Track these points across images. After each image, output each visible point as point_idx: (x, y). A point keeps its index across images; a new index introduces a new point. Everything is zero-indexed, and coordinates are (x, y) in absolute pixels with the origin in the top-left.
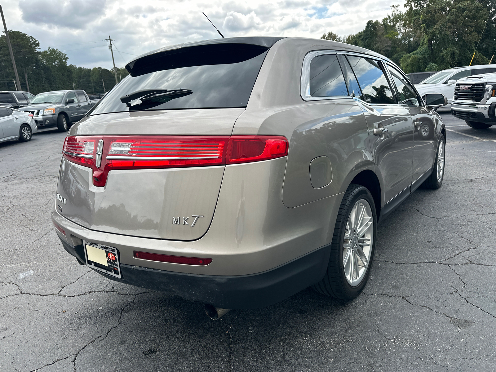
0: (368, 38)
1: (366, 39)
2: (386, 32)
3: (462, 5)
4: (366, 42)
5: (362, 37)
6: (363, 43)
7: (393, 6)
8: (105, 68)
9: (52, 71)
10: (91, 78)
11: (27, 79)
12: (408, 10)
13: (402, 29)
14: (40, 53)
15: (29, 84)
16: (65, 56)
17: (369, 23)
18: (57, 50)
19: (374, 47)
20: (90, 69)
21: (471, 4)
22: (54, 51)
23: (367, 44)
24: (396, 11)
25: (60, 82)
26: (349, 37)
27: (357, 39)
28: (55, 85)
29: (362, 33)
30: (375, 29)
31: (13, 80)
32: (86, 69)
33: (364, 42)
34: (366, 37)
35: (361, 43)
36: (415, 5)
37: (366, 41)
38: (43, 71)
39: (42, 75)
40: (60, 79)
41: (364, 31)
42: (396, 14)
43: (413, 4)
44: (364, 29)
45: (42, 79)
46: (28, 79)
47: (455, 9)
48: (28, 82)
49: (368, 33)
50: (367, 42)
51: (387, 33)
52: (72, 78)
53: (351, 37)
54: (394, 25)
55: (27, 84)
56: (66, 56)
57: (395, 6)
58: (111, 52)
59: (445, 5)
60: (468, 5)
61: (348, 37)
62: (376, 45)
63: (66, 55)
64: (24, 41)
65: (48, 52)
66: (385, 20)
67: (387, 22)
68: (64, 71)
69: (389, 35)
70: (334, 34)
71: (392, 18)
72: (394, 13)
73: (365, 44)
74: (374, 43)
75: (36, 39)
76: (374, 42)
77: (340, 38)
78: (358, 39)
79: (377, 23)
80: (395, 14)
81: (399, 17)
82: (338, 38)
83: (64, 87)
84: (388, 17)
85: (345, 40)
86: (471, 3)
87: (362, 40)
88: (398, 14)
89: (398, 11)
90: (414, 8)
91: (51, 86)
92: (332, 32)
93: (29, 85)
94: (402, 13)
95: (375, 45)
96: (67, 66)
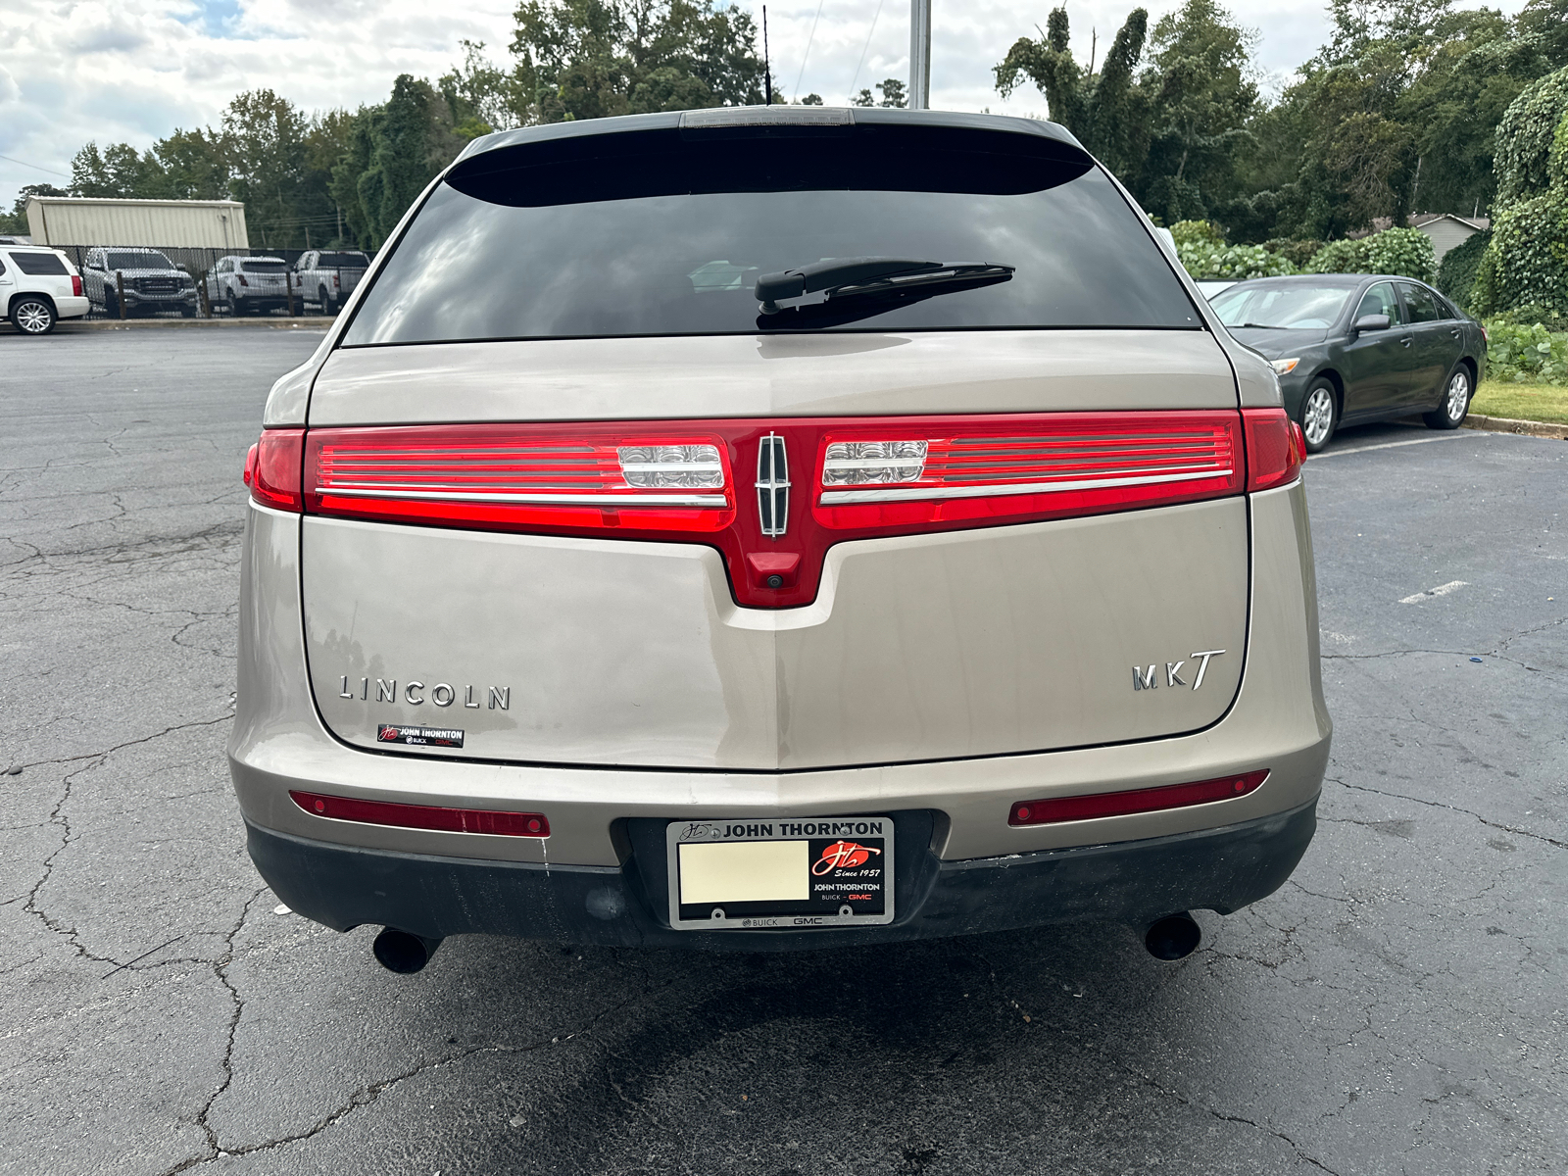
0: (404, 128)
1: (398, 131)
2: (455, 118)
3: (662, 78)
4: (398, 141)
5: (385, 123)
6: (389, 142)
7: (467, 43)
12: (518, 63)
13: (498, 115)
17: (402, 82)
19: (426, 161)
21: (682, 79)
23: (403, 147)
24: (476, 59)
26: (332, 115)
27: (367, 127)
29: (380, 109)
30: (422, 104)
33: (393, 141)
34: (397, 126)
35: (383, 140)
36: (537, 53)
37: (400, 138)
41: (391, 107)
42: (479, 68)
43: (533, 50)
44: (389, 98)
47: (645, 86)
49: (402, 113)
50: (401, 141)
51: (457, 123)
53: (338, 116)
54: (476, 101)
57: (471, 43)
59: (618, 67)
60: (675, 80)
61: (328, 115)
62: (430, 155)
66: (446, 81)
67: (455, 89)
69: (465, 129)
70: (280, 99)
71: (467, 79)
72: (471, 64)
73: (397, 148)
74: (425, 147)
76: (423, 143)
77: (301, 114)
78: (371, 127)
79: (423, 87)
80: (475, 68)
81: (488, 81)
82: (296, 115)
84: (454, 74)
85: (320, 123)
86: (681, 77)
87: (385, 131)
88: (483, 71)
89: (484, 61)
90: (536, 62)
92: (271, 90)
94: (493, 68)
95: (427, 155)
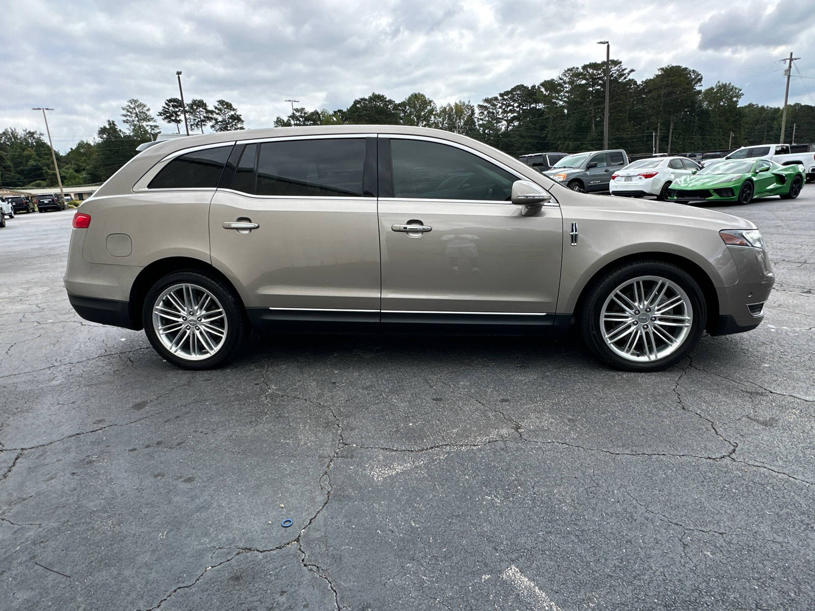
8: (807, 104)
9: (711, 116)
10: (775, 123)
11: (671, 131)
14: (700, 92)
15: (672, 136)
16: (738, 92)
18: (730, 84)
20: (779, 108)
22: (724, 86)
25: (719, 132)
28: (709, 137)
31: (653, 133)
32: (772, 108)
38: (697, 118)
39: (694, 123)
40: (720, 128)
45: (694, 129)
46: (673, 130)
48: (672, 134)
52: (740, 124)
55: (670, 137)
56: (740, 92)
58: (787, 79)
63: (740, 90)
64: (682, 78)
65: (714, 89)
68: (730, 115)
75: (699, 73)
83: (723, 139)
91: (704, 138)
93: (672, 139)
96: (738, 106)
